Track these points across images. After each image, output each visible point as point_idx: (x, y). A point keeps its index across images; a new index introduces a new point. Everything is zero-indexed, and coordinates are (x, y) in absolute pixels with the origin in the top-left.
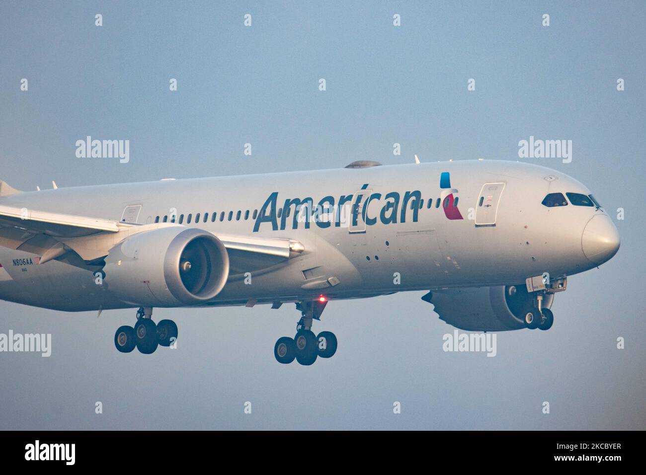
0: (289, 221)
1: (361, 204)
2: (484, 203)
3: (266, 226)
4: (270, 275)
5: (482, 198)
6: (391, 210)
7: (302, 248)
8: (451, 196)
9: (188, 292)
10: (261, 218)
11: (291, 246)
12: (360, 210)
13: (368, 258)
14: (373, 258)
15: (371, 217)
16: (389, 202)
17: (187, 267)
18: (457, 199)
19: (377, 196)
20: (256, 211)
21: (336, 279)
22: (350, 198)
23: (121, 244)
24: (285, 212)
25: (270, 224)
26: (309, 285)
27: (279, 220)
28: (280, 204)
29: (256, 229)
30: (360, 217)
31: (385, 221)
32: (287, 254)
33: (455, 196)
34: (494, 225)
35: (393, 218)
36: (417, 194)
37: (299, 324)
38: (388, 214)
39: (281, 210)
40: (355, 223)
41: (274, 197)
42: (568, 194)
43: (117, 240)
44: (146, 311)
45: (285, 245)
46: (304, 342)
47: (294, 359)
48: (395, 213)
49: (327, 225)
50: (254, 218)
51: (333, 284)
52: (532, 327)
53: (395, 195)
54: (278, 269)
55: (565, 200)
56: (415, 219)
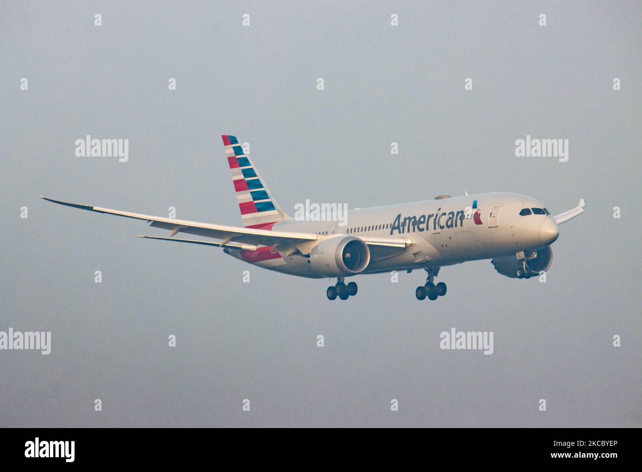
0: (406, 228)
1: (437, 219)
2: (492, 216)
3: (396, 231)
4: (397, 258)
5: (491, 213)
6: (451, 220)
7: (411, 242)
8: (477, 212)
9: (349, 270)
10: (393, 228)
11: (406, 241)
12: (437, 222)
13: (443, 246)
14: (445, 246)
15: (442, 225)
16: (449, 217)
17: (348, 256)
18: (480, 214)
19: (444, 214)
20: (391, 224)
21: (429, 257)
22: (432, 215)
23: (318, 245)
24: (404, 224)
25: (397, 230)
26: (417, 261)
27: (401, 228)
28: (402, 220)
29: (391, 234)
30: (437, 225)
31: (448, 227)
32: (404, 246)
33: (479, 212)
34: (497, 227)
35: (452, 225)
36: (462, 212)
37: (427, 279)
38: (449, 223)
39: (402, 223)
40: (435, 228)
41: (399, 216)
42: (532, 209)
43: (316, 244)
44: (341, 279)
45: (404, 242)
46: (429, 288)
47: (425, 297)
48: (452, 222)
49: (422, 230)
50: (390, 227)
51: (429, 260)
52: (521, 277)
53: (452, 213)
54: (400, 254)
55: (531, 212)
56: (461, 225)
